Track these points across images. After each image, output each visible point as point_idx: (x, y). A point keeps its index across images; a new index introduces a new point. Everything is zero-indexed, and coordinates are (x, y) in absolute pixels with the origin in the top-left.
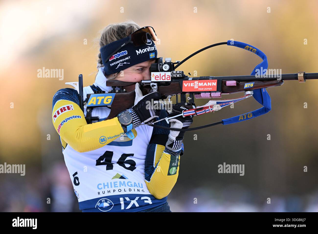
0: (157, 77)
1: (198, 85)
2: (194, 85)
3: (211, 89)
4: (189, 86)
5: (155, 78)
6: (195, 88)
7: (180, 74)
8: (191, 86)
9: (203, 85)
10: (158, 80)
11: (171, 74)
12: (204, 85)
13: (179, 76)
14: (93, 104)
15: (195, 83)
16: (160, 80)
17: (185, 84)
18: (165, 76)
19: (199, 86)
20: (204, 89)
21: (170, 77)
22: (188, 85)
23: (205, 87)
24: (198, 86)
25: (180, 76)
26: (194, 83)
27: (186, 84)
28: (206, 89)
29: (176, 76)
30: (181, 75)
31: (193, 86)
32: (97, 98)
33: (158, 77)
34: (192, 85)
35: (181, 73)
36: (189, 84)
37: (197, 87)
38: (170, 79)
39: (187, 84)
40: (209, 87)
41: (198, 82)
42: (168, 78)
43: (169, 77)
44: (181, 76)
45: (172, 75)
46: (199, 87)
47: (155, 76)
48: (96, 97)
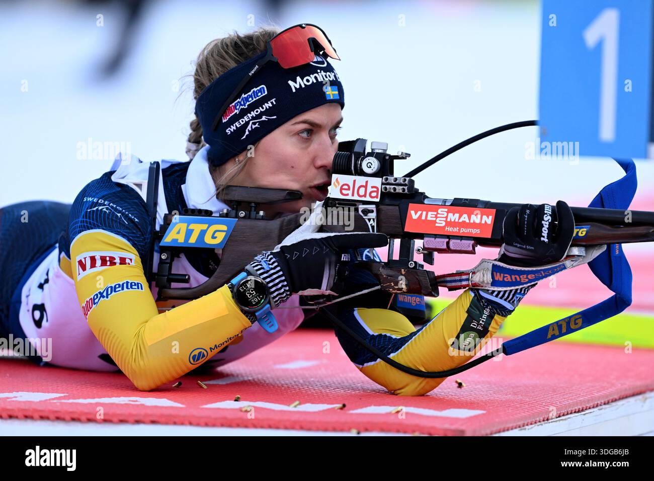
0: (346, 187)
1: (447, 217)
2: (436, 217)
3: (478, 231)
4: (423, 218)
5: (341, 189)
6: (437, 225)
7: (405, 185)
8: (429, 218)
9: (459, 218)
10: (348, 195)
11: (383, 184)
12: (460, 221)
13: (401, 191)
14: (177, 240)
15: (438, 213)
16: (353, 195)
17: (413, 212)
18: (366, 187)
19: (449, 220)
20: (459, 230)
21: (377, 192)
22: (421, 215)
23: (464, 225)
24: (446, 221)
25: (404, 190)
26: (435, 213)
27: (416, 214)
28: (464, 231)
29: (392, 191)
30: (406, 188)
31: (434, 219)
32: (188, 226)
33: (349, 189)
34: (431, 216)
35: (407, 182)
36: (424, 213)
37: (444, 224)
38: (377, 197)
39: (419, 213)
40: (474, 225)
41: (446, 210)
42: (374, 194)
43: (375, 189)
44: (406, 191)
45: (383, 186)
46: (449, 224)
47: (340, 186)
48: (186, 225)
